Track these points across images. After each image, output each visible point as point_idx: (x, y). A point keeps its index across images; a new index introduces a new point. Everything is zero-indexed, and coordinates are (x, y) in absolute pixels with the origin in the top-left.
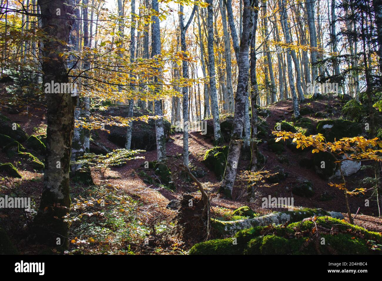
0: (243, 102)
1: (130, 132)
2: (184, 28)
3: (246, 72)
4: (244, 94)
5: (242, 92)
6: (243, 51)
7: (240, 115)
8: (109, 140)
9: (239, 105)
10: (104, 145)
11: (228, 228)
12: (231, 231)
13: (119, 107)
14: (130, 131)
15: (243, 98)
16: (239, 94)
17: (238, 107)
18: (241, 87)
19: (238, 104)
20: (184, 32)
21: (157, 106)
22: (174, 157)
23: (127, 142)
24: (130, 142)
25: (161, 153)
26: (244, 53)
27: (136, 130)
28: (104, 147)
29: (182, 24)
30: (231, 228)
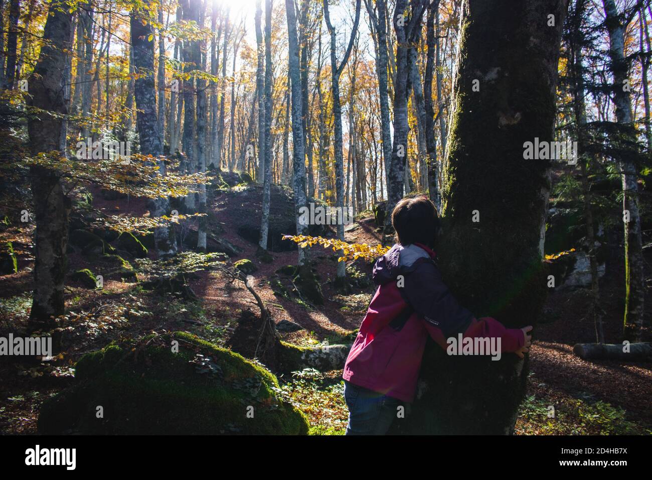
0: (400, 180)
1: (266, 224)
2: (337, 71)
3: (404, 138)
4: (401, 169)
5: (398, 166)
6: (399, 107)
7: (395, 198)
8: (239, 235)
9: (393, 185)
10: (229, 242)
11: (307, 356)
12: (311, 360)
13: (255, 187)
14: (266, 222)
15: (399, 174)
16: (394, 168)
17: (392, 187)
18: (396, 159)
19: (392, 183)
20: (336, 77)
21: (297, 186)
22: (329, 258)
23: (262, 237)
24: (266, 237)
25: (303, 253)
26: (400, 109)
27: (278, 219)
28: (230, 246)
29: (334, 65)
30: (312, 356)
